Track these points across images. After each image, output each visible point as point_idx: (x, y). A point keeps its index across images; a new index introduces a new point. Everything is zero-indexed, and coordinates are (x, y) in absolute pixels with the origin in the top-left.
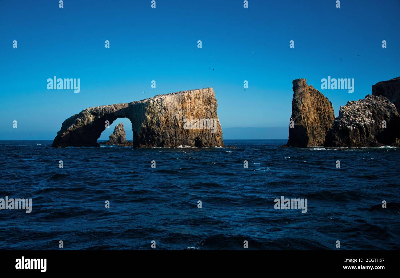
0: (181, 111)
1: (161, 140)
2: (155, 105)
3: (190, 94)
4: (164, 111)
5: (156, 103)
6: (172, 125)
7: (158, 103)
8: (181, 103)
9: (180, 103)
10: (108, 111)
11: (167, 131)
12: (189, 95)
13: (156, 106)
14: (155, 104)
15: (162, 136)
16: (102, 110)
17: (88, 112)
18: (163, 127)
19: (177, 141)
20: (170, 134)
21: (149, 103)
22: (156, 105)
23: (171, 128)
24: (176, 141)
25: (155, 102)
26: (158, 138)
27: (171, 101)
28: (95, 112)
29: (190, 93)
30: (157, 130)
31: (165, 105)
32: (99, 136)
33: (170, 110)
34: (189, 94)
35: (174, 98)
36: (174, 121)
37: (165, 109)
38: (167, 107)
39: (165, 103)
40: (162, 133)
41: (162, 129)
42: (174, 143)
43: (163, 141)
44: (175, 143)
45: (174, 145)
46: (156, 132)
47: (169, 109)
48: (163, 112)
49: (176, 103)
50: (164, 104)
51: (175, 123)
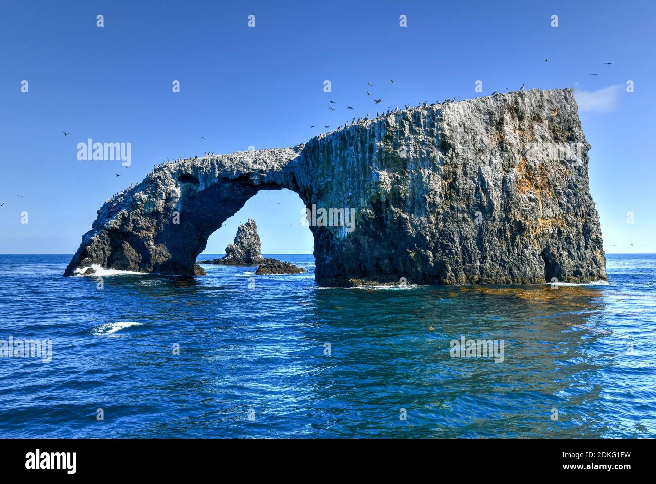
0: (497, 154)
1: (431, 259)
2: (407, 133)
3: (520, 100)
4: (439, 154)
5: (410, 125)
6: (468, 207)
7: (419, 126)
8: (497, 128)
9: (494, 128)
10: (232, 170)
11: (452, 227)
12: (516, 103)
13: (412, 137)
14: (407, 127)
15: (436, 247)
16: (212, 164)
17: (167, 172)
18: (439, 213)
19: (488, 265)
20: (463, 238)
21: (384, 124)
22: (412, 131)
23: (466, 216)
24: (483, 261)
25: (407, 119)
26: (418, 253)
27: (464, 118)
28: (190, 171)
29: (522, 96)
30: (416, 222)
31: (447, 133)
32: (202, 245)
33: (464, 150)
34: (516, 98)
35: (473, 111)
36: (477, 189)
37: (445, 146)
38: (451, 138)
39: (445, 126)
40: (433, 235)
41: (433, 219)
42: (478, 272)
43: (441, 266)
44: (481, 270)
45: (476, 277)
46: (411, 231)
47: (458, 147)
48: (438, 159)
49: (480, 127)
50: (441, 129)
51: (479, 197)
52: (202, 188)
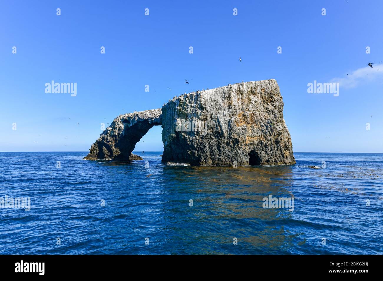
0: (227, 110)
1: (196, 154)
2: (187, 103)
3: (241, 86)
4: (199, 111)
5: (189, 100)
6: (213, 132)
7: (192, 100)
8: (227, 99)
9: (226, 99)
10: (141, 118)
11: (205, 141)
12: (239, 88)
13: (189, 104)
14: (188, 101)
15: (199, 149)
16: (135, 115)
17: (119, 119)
18: (200, 135)
19: (221, 157)
20: (211, 146)
21: (179, 100)
22: (190, 102)
23: (212, 136)
24: (220, 155)
25: (188, 98)
26: (192, 151)
27: (212, 96)
28: (127, 119)
29: (242, 85)
30: (191, 139)
31: (203, 103)
33: (211, 109)
34: (239, 86)
35: (217, 93)
36: (217, 125)
37: (202, 108)
38: (205, 104)
39: (202, 100)
40: (197, 144)
41: (198, 138)
42: (217, 160)
43: (200, 156)
44: (218, 159)
45: (216, 162)
46: (189, 143)
47: (208, 108)
48: (199, 113)
49: (220, 99)
50: (200, 101)
51: (217, 128)
52: (131, 125)
